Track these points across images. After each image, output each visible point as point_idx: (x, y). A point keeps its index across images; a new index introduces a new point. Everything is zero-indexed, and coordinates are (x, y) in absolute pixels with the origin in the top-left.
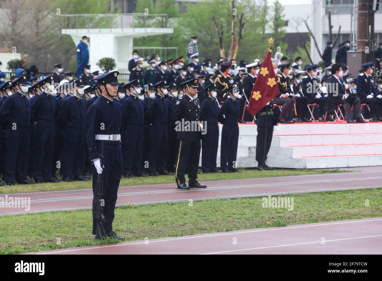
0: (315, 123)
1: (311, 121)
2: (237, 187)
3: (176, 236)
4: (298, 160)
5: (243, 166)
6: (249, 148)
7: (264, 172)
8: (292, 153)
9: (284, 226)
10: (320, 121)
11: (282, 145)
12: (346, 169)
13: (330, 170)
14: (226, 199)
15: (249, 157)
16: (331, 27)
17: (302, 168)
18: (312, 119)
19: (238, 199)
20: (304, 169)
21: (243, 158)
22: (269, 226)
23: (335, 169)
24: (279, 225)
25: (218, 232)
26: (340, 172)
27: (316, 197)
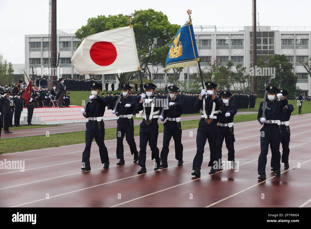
0: (45, 108)
1: (43, 107)
2: (26, 132)
3: (22, 151)
4: (42, 122)
5: (22, 124)
6: (24, 117)
7: (31, 126)
8: (40, 119)
9: (59, 146)
10: (47, 107)
11: (36, 116)
12: (61, 125)
13: (55, 125)
14: (26, 137)
15: (24, 121)
16: (33, 72)
17: (44, 124)
18: (44, 106)
19: (31, 137)
20: (45, 125)
21: (22, 121)
22: (53, 147)
23: (57, 125)
24: (57, 146)
25: (36, 149)
26: (59, 126)
27: (60, 135)
